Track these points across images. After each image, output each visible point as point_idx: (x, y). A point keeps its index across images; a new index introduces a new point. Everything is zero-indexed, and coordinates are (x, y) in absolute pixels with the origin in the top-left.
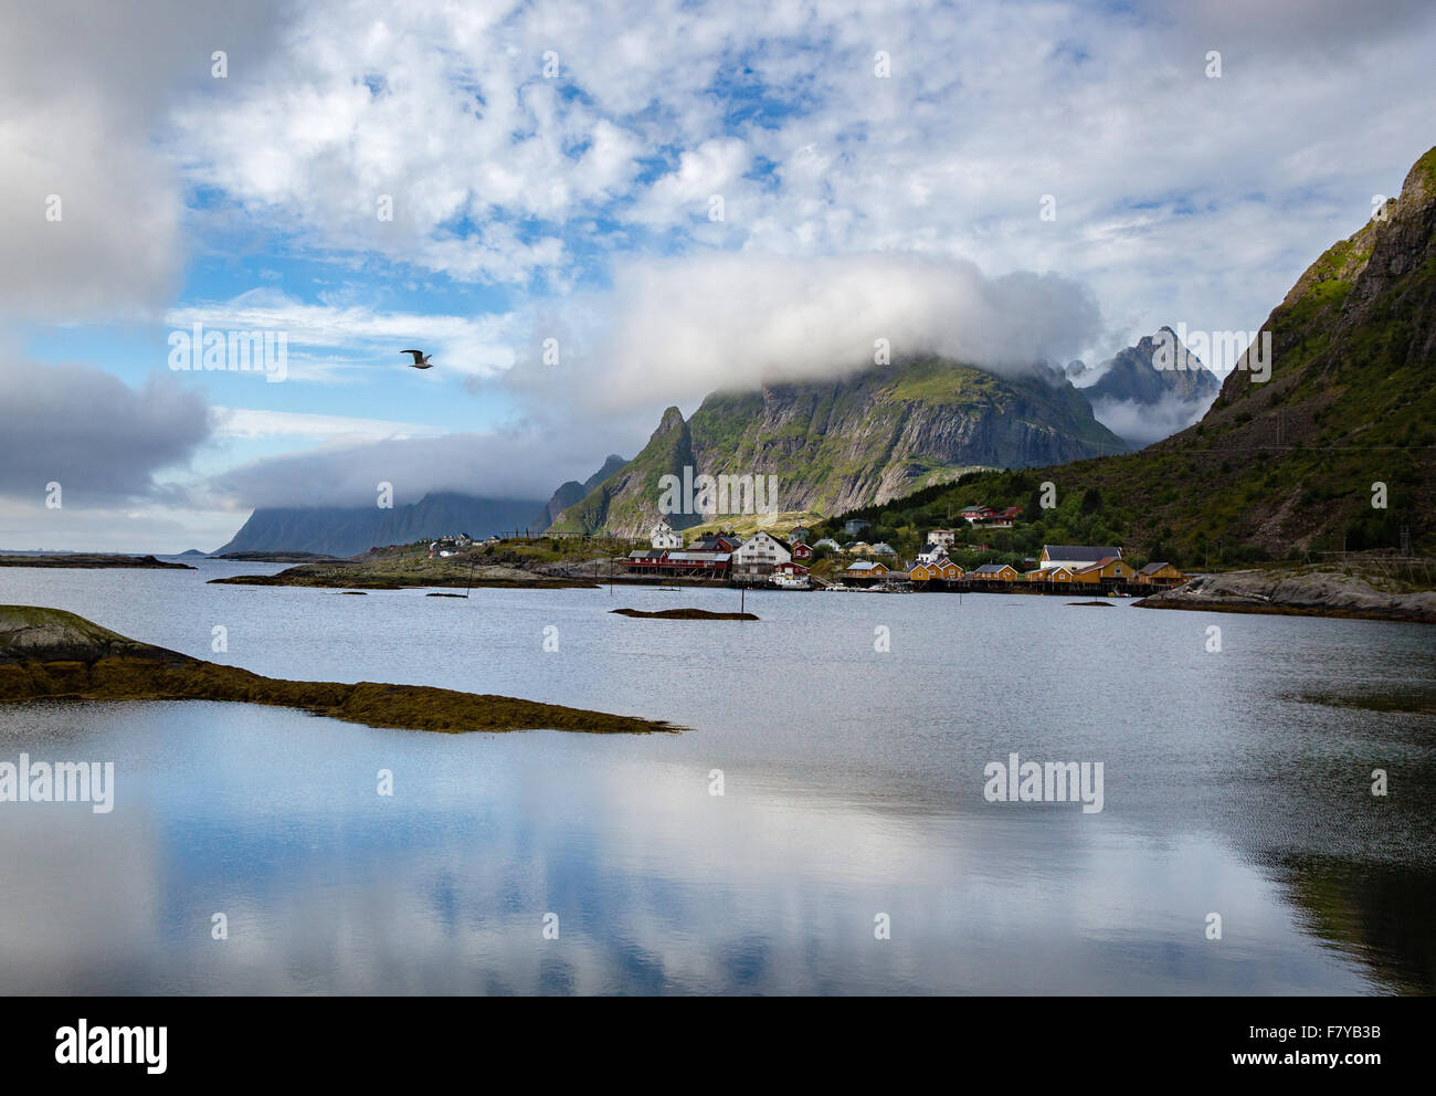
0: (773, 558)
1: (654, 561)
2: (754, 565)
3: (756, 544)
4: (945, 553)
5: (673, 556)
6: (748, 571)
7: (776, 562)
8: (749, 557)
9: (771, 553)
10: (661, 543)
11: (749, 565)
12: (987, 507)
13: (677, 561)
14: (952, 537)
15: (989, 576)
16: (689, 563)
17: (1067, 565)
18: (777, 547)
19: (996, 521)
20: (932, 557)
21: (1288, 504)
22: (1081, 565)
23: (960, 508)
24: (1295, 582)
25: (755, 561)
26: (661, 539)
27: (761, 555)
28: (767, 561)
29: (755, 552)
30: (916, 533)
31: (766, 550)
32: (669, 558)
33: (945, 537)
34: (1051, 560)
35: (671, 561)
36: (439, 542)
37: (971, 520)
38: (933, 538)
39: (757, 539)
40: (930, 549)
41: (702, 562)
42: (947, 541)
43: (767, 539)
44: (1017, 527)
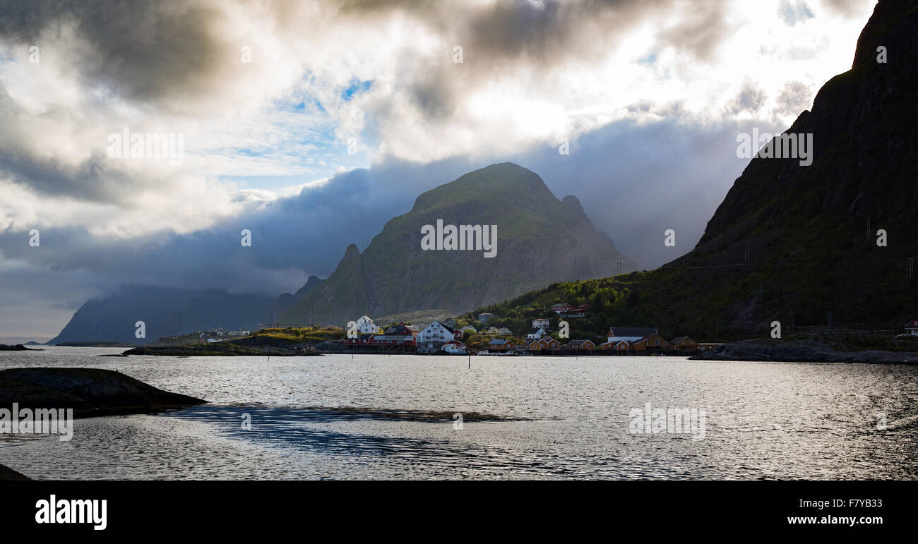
0: (442, 338)
1: (365, 341)
2: (429, 342)
3: (432, 329)
4: (545, 333)
5: (376, 338)
6: (426, 346)
7: (445, 340)
8: (427, 338)
9: (442, 335)
10: (366, 330)
11: (428, 343)
12: (569, 304)
13: (380, 341)
14: (548, 323)
15: (577, 347)
16: (388, 342)
17: (624, 339)
18: (445, 331)
19: (575, 313)
20: (537, 336)
21: (755, 299)
22: (633, 339)
23: (551, 305)
24: (785, 346)
25: (432, 340)
26: (367, 328)
27: (435, 336)
28: (439, 340)
29: (431, 334)
30: (525, 321)
31: (438, 332)
32: (375, 339)
33: (543, 323)
34: (615, 336)
35: (376, 341)
36: (206, 333)
37: (558, 312)
38: (536, 324)
39: (432, 326)
40: (536, 330)
41: (395, 341)
42: (544, 326)
43: (438, 326)
44: (587, 317)
